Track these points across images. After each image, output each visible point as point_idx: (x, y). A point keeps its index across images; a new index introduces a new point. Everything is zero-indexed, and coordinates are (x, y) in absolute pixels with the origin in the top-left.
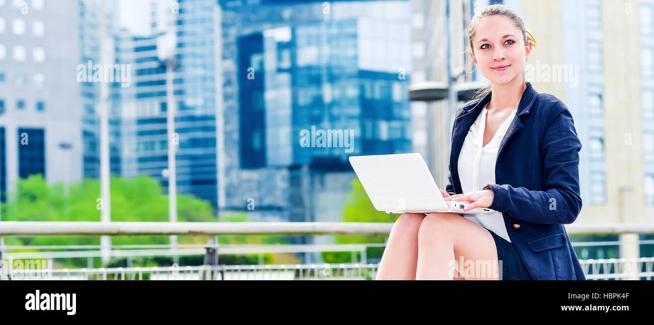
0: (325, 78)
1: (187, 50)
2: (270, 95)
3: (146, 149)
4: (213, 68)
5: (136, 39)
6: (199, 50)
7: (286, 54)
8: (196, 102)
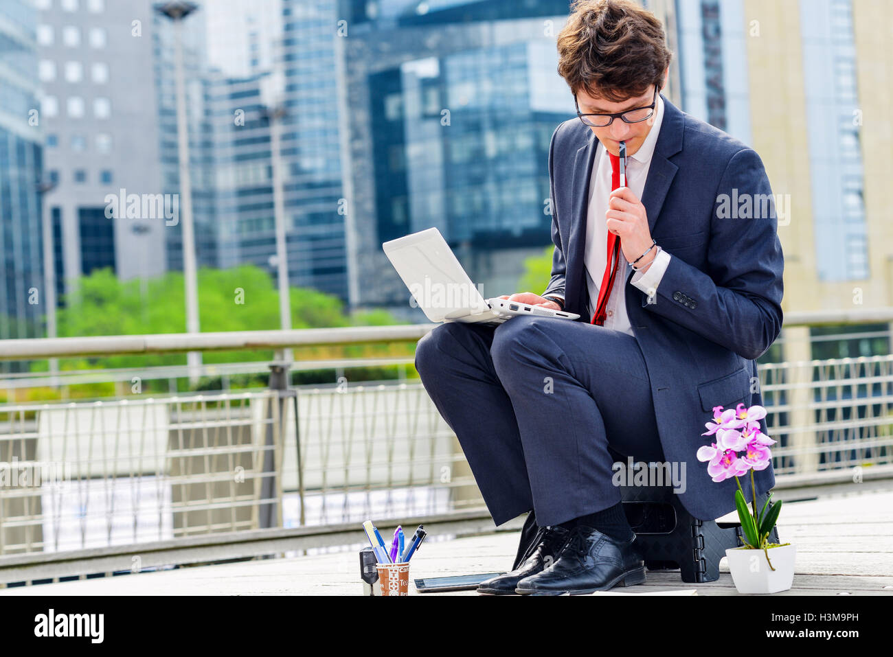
0: (486, 124)
1: (301, 94)
2: (413, 150)
3: (251, 229)
4: (335, 117)
5: (231, 82)
6: (316, 94)
7: (433, 94)
8: (314, 163)
